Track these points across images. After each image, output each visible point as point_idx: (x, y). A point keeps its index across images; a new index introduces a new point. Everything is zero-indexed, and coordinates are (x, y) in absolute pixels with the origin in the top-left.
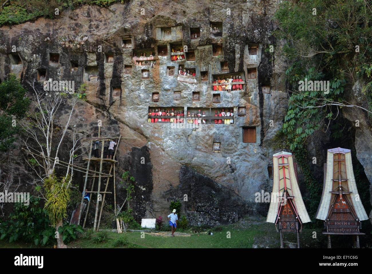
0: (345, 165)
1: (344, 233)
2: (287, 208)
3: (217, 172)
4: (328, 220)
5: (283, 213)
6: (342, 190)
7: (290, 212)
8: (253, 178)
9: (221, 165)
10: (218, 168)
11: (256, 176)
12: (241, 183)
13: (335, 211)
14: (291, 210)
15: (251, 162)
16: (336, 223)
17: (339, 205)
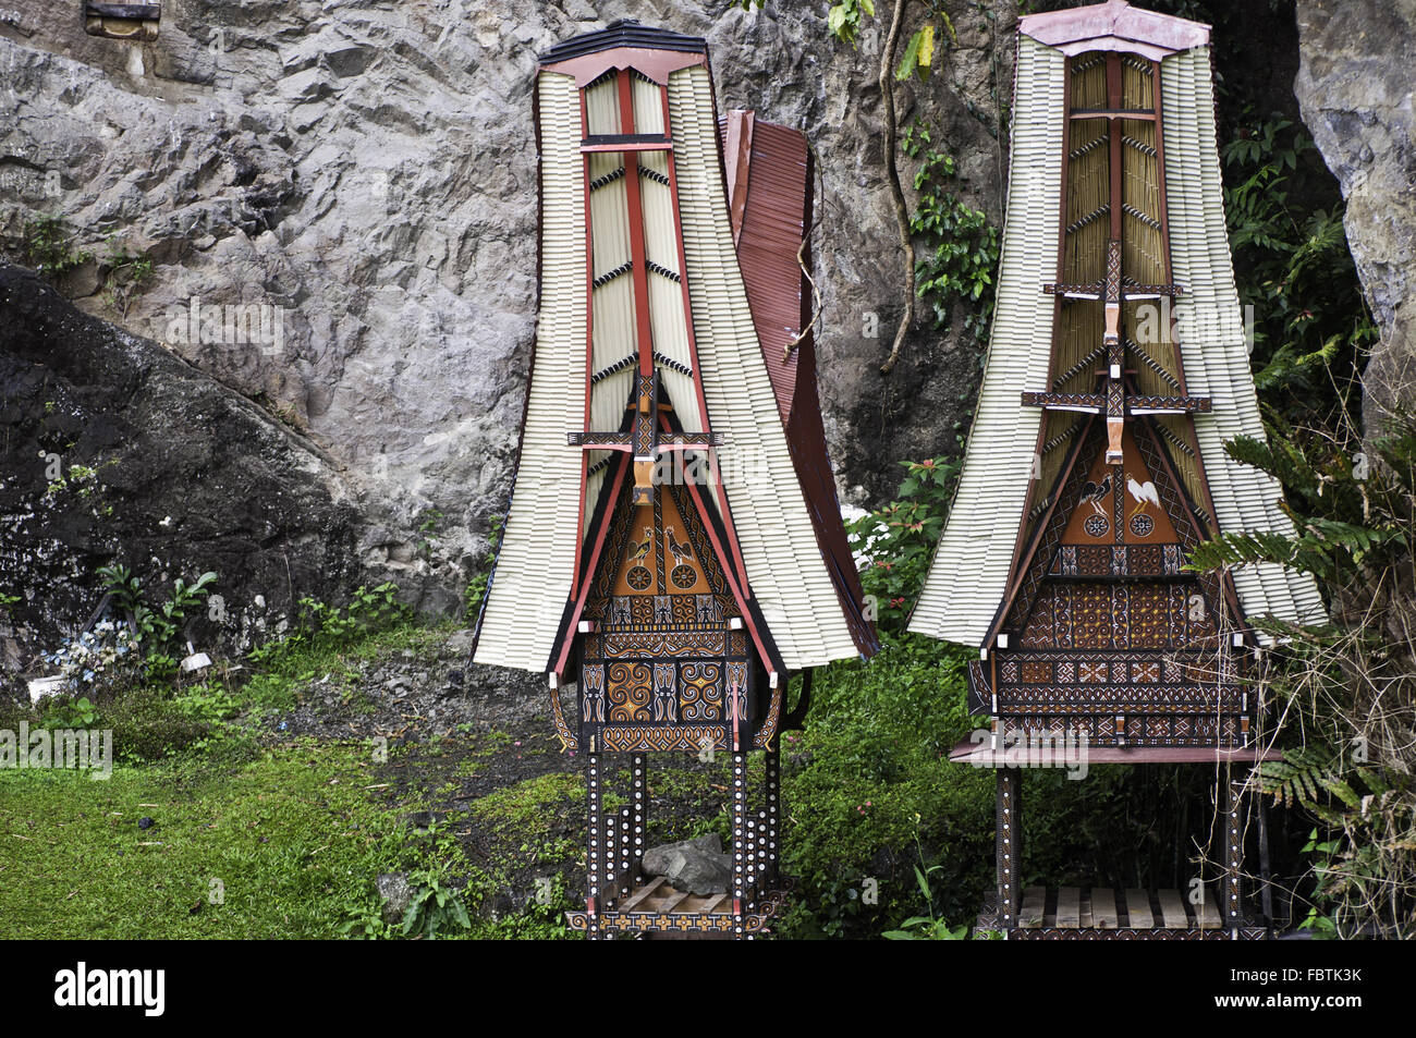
0: (1160, 158)
1: (1127, 748)
2: (659, 537)
3: (115, 218)
4: (1003, 641)
5: (625, 588)
6: (1133, 385)
7: (684, 576)
8: (453, 281)
9: (156, 154)
10: (125, 185)
11: (482, 262)
12: (334, 326)
13: (1070, 568)
14: (692, 559)
15: (438, 134)
16: (1066, 672)
17: (1100, 511)
